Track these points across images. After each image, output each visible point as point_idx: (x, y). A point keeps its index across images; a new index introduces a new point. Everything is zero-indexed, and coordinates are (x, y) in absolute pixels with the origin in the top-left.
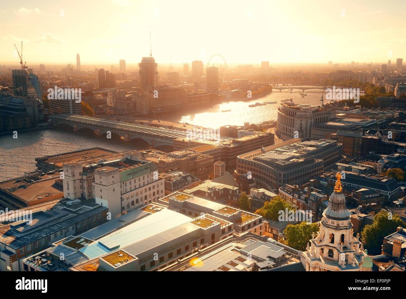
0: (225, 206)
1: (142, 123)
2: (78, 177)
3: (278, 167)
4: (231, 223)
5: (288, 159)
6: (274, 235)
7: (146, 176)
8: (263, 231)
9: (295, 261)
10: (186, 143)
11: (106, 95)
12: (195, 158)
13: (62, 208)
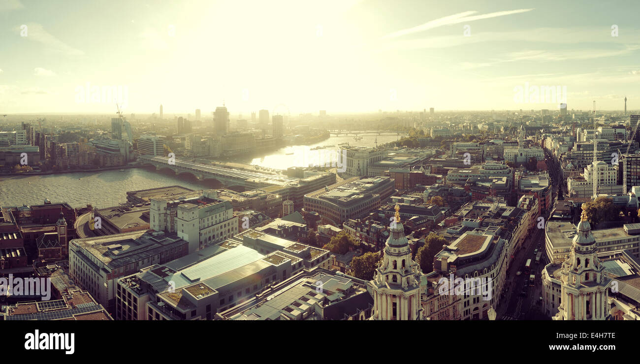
0: (295, 243)
1: (214, 165)
2: (162, 211)
3: (341, 203)
4: (301, 259)
5: (350, 196)
6: (341, 267)
7: (222, 213)
8: (331, 265)
9: (362, 291)
10: (257, 183)
11: (184, 139)
12: (265, 197)
13: (149, 238)
